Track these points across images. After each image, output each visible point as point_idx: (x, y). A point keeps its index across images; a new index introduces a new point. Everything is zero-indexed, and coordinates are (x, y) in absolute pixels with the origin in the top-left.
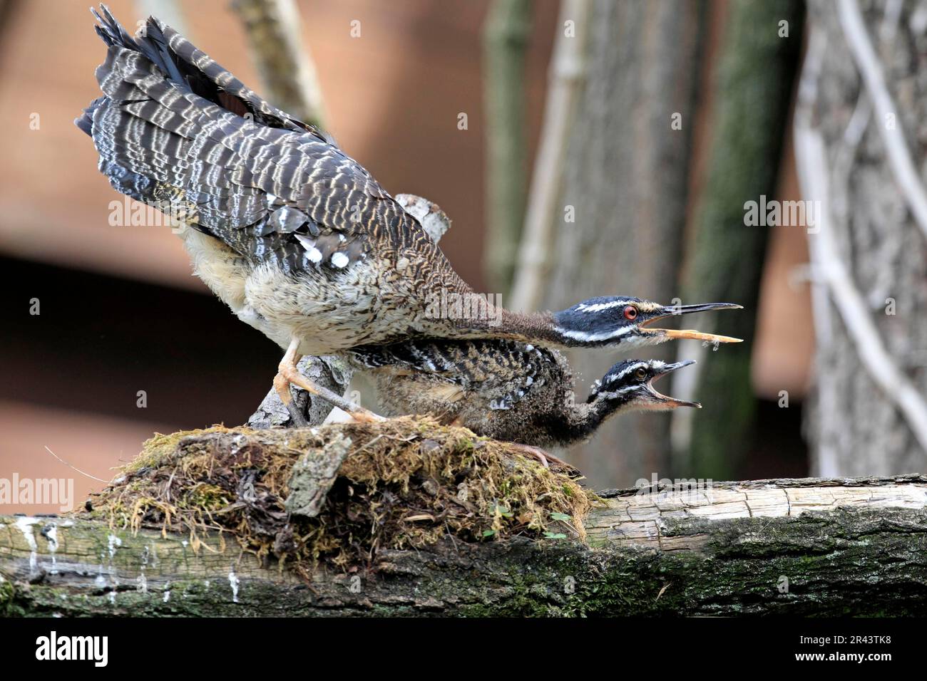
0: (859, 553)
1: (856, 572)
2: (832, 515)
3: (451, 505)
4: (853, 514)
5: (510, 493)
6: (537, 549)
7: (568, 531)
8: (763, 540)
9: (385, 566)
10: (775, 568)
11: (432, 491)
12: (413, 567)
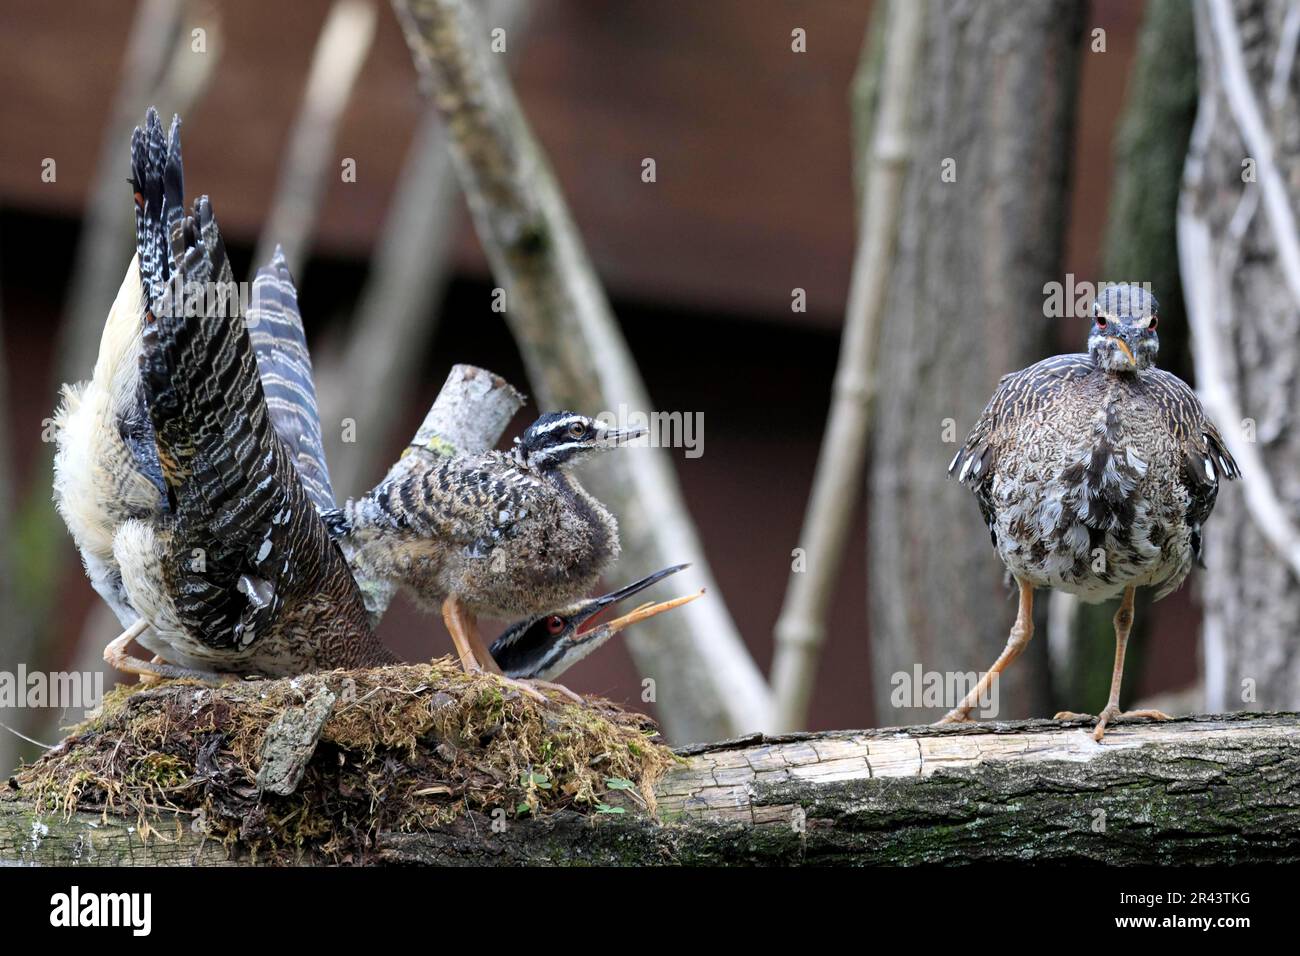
0: (1007, 820)
1: (1005, 845)
2: (973, 772)
3: (474, 773)
4: (1001, 770)
5: (553, 756)
6: (588, 826)
7: (633, 802)
8: (883, 807)
9: (387, 853)
10: (900, 842)
11: (449, 756)
12: (425, 854)
